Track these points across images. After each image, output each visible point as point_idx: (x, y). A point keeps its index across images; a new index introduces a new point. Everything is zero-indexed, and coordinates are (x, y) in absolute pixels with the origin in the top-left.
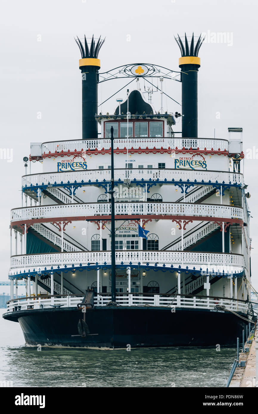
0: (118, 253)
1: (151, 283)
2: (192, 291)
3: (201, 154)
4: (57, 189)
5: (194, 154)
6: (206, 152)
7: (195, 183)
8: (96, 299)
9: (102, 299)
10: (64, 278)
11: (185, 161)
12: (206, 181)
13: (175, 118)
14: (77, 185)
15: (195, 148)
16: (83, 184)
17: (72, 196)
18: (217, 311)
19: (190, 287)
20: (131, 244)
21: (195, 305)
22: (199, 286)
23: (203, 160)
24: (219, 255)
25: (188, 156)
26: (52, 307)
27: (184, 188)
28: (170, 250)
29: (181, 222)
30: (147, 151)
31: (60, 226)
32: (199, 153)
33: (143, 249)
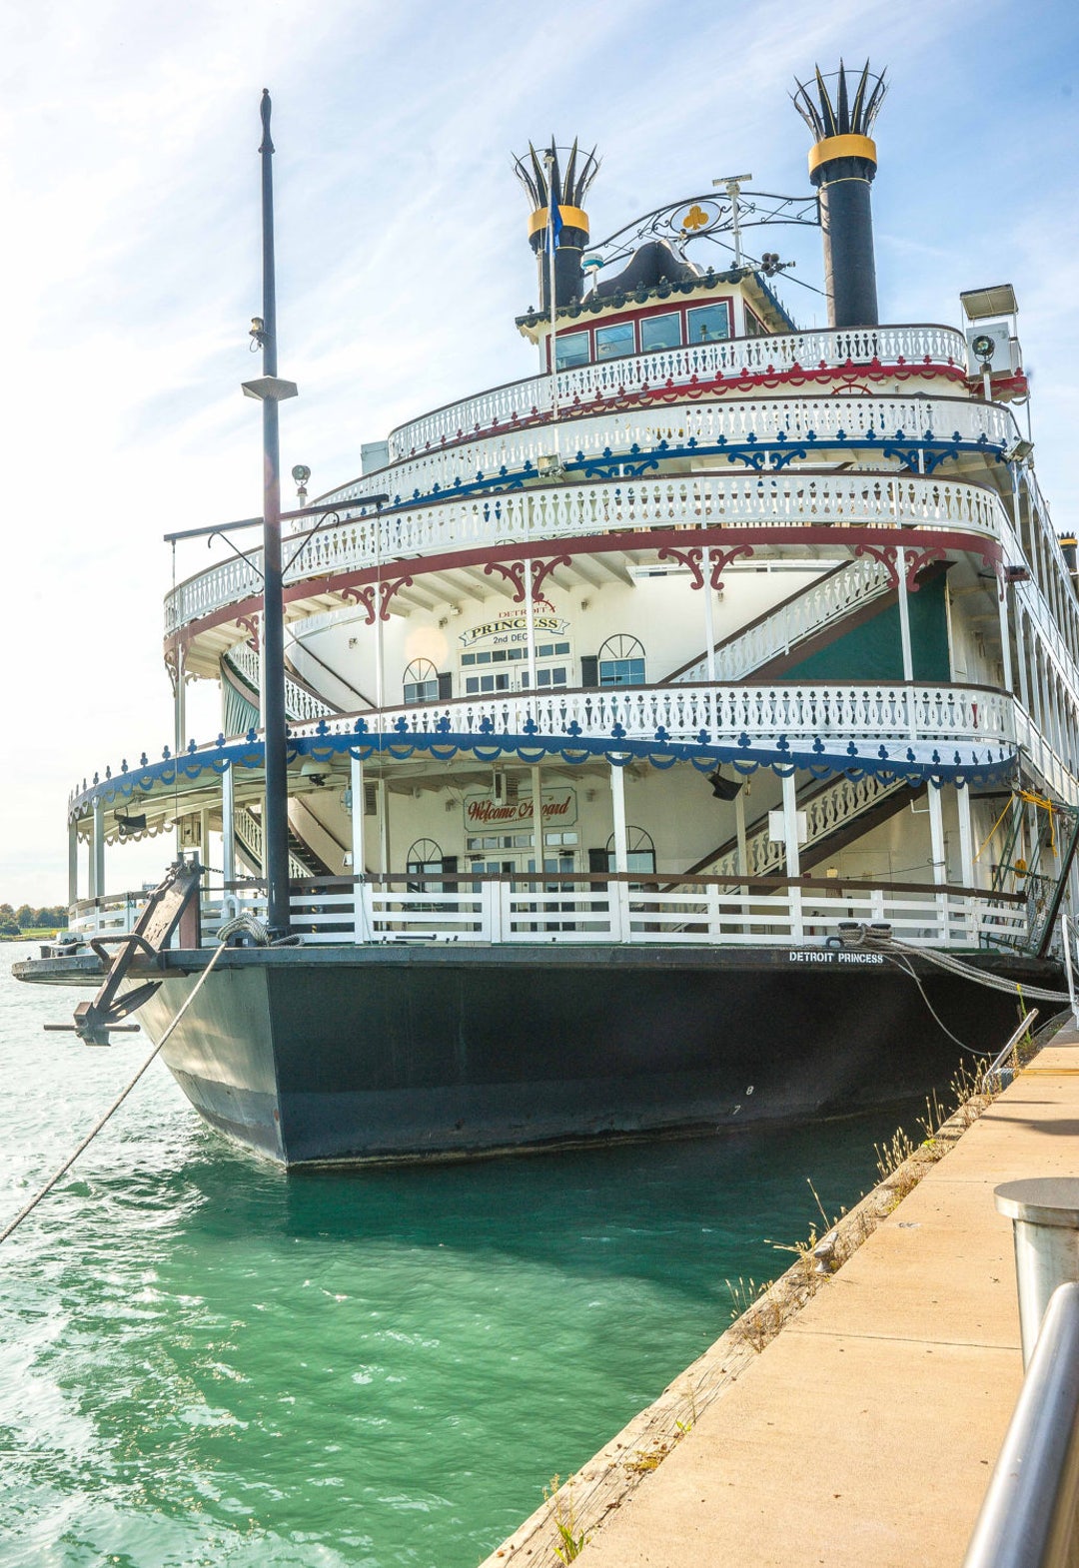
3: (860, 380)
5: (836, 383)
6: (878, 373)
7: (811, 444)
12: (857, 433)
15: (835, 361)
18: (835, 958)
21: (714, 928)
28: (686, 681)
29: (700, 557)
33: (580, 685)
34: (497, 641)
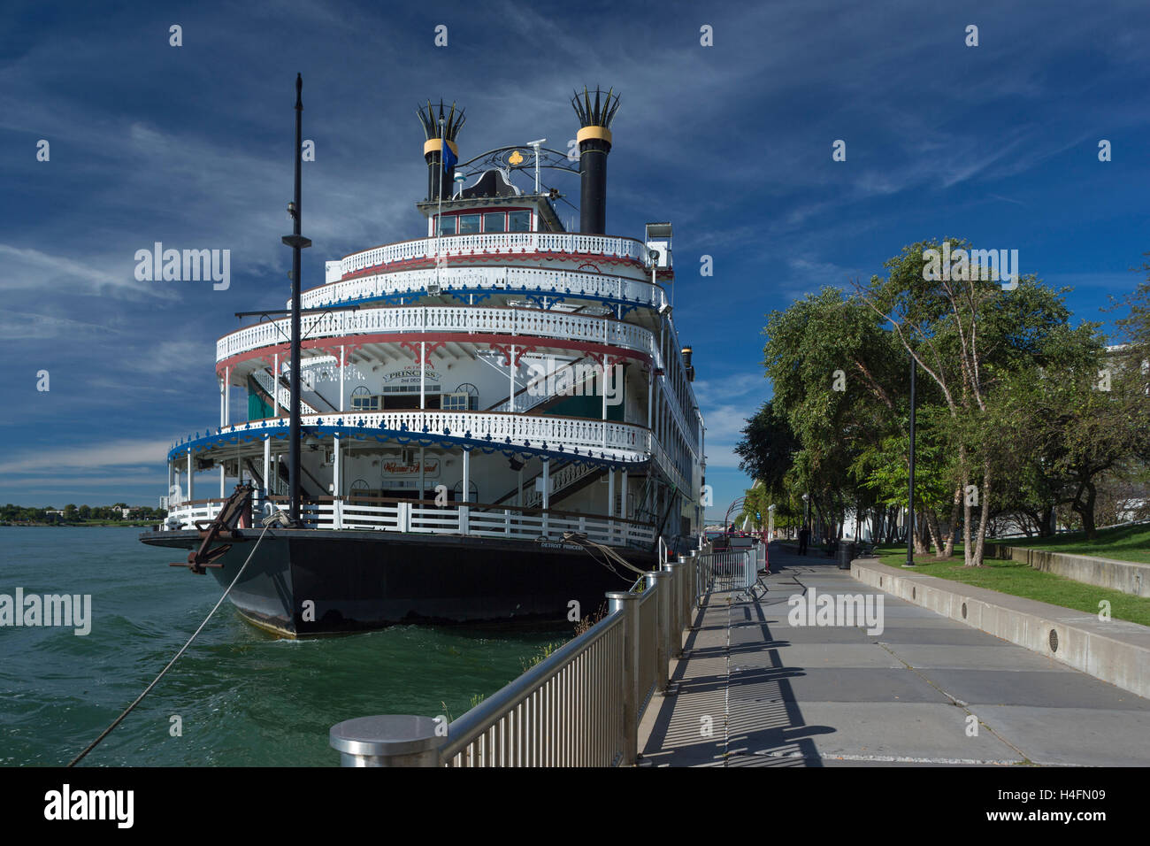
18: (562, 547)
28: (499, 410)
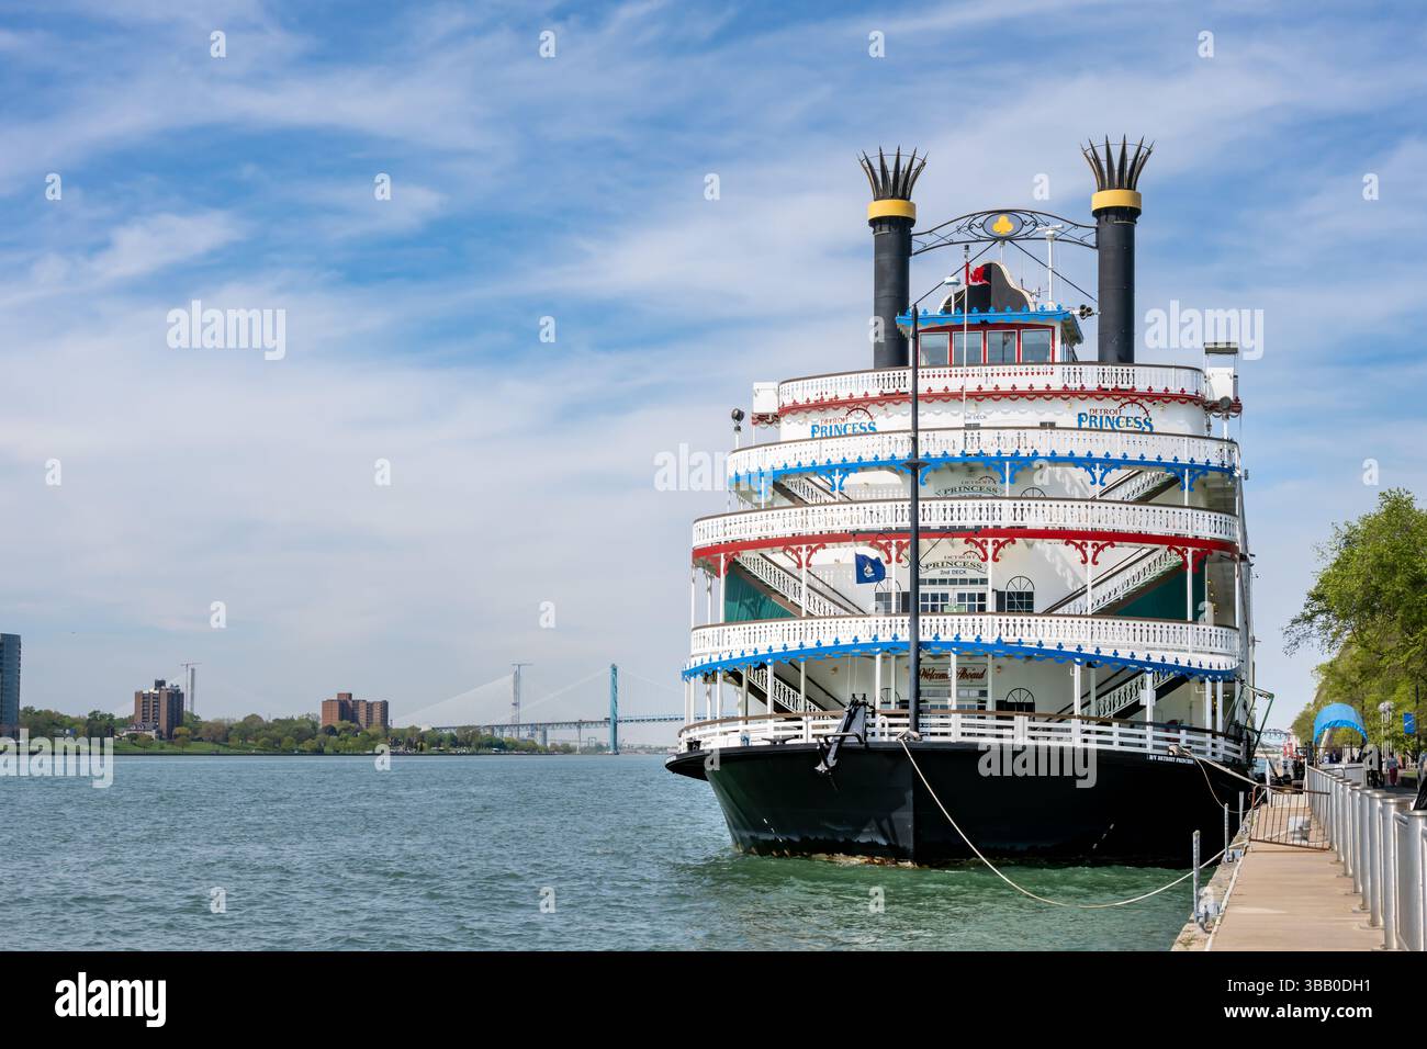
0: (927, 618)
1: (1016, 694)
2: (1112, 713)
3: (1139, 401)
4: (804, 481)
5: (1124, 401)
6: (1151, 397)
7: (1124, 462)
8: (874, 725)
9: (887, 725)
10: (807, 677)
11: (1101, 417)
12: (1151, 457)
13: (1078, 318)
14: (847, 468)
15: (1125, 386)
16: (861, 466)
17: (836, 493)
19: (1107, 703)
20: (969, 600)
22: (1129, 703)
23: (1145, 416)
24: (1178, 625)
25: (1111, 405)
26: (769, 743)
27: (1098, 473)
29: (1087, 546)
30: (1014, 395)
31: (799, 558)
32: (1135, 398)
33: (995, 611)
34: (942, 572)
